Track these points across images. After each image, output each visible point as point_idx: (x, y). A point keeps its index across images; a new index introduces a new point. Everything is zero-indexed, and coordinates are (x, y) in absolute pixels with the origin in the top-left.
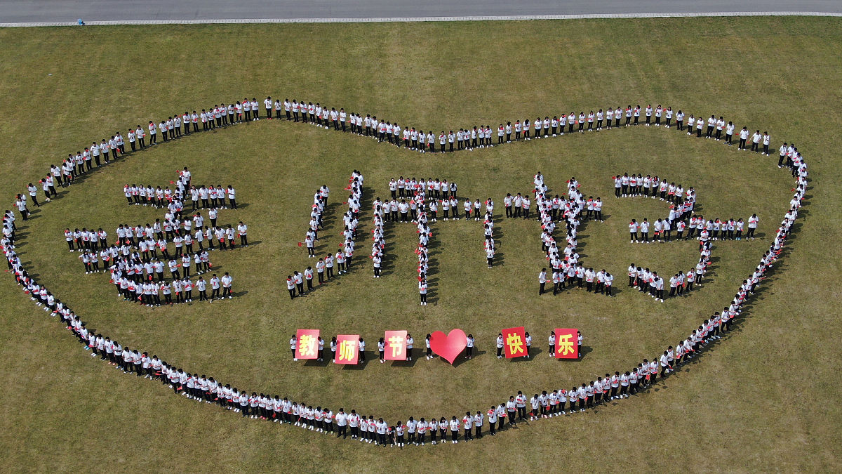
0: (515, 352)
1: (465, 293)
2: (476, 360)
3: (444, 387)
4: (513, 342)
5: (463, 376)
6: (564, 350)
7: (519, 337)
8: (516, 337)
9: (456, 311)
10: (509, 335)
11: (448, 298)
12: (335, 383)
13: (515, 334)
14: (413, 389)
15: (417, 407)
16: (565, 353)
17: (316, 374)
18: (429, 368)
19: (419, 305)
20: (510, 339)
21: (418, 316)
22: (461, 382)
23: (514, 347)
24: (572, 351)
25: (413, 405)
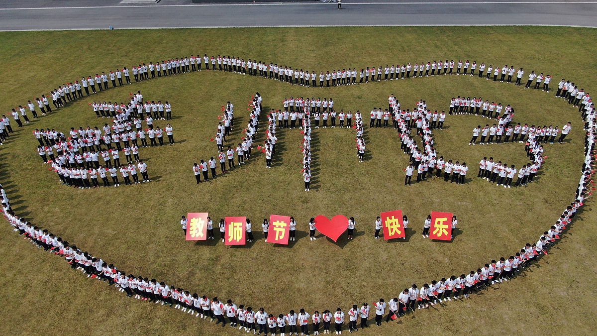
0: (393, 233)
4: (391, 224)
6: (438, 232)
7: (397, 220)
8: (394, 220)
10: (388, 218)
13: (393, 217)
16: (439, 235)
17: (206, 253)
20: (388, 222)
23: (392, 230)
24: (446, 233)
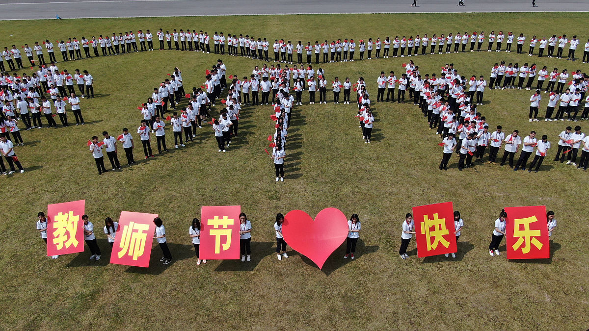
0: (435, 246)
2: (362, 261)
3: (306, 315)
4: (432, 229)
5: (343, 291)
6: (523, 245)
7: (443, 221)
8: (438, 221)
9: (325, 189)
10: (426, 217)
11: (314, 174)
13: (436, 215)
14: (244, 318)
16: (526, 250)
18: (279, 276)
19: (273, 181)
20: (426, 224)
21: (270, 194)
22: (340, 304)
23: (433, 239)
24: (539, 245)
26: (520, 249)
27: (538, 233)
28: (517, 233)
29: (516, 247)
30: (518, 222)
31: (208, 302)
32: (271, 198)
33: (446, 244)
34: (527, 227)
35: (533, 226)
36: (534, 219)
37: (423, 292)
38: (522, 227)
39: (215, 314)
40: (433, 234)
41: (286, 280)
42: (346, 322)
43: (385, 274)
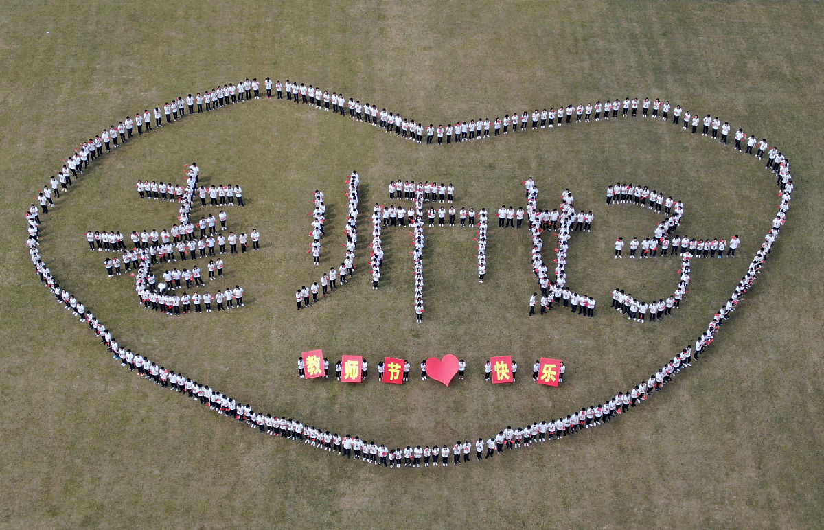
0: (501, 378)
1: (457, 309)
3: (436, 410)
4: (500, 369)
6: (546, 378)
7: (506, 366)
8: (504, 365)
9: (448, 330)
10: (497, 363)
11: (442, 315)
12: (340, 400)
13: (502, 362)
14: (408, 410)
15: (412, 429)
16: (547, 380)
21: (413, 333)
23: (500, 374)
25: (408, 426)
26: (544, 380)
27: (554, 373)
28: (544, 371)
29: (542, 378)
30: (546, 366)
31: (390, 402)
32: (415, 336)
33: (508, 377)
34: (550, 369)
35: (553, 369)
36: (554, 366)
37: (492, 400)
38: (547, 369)
39: (395, 408)
40: (501, 372)
41: (427, 392)
42: (454, 413)
43: (476, 390)
